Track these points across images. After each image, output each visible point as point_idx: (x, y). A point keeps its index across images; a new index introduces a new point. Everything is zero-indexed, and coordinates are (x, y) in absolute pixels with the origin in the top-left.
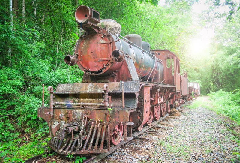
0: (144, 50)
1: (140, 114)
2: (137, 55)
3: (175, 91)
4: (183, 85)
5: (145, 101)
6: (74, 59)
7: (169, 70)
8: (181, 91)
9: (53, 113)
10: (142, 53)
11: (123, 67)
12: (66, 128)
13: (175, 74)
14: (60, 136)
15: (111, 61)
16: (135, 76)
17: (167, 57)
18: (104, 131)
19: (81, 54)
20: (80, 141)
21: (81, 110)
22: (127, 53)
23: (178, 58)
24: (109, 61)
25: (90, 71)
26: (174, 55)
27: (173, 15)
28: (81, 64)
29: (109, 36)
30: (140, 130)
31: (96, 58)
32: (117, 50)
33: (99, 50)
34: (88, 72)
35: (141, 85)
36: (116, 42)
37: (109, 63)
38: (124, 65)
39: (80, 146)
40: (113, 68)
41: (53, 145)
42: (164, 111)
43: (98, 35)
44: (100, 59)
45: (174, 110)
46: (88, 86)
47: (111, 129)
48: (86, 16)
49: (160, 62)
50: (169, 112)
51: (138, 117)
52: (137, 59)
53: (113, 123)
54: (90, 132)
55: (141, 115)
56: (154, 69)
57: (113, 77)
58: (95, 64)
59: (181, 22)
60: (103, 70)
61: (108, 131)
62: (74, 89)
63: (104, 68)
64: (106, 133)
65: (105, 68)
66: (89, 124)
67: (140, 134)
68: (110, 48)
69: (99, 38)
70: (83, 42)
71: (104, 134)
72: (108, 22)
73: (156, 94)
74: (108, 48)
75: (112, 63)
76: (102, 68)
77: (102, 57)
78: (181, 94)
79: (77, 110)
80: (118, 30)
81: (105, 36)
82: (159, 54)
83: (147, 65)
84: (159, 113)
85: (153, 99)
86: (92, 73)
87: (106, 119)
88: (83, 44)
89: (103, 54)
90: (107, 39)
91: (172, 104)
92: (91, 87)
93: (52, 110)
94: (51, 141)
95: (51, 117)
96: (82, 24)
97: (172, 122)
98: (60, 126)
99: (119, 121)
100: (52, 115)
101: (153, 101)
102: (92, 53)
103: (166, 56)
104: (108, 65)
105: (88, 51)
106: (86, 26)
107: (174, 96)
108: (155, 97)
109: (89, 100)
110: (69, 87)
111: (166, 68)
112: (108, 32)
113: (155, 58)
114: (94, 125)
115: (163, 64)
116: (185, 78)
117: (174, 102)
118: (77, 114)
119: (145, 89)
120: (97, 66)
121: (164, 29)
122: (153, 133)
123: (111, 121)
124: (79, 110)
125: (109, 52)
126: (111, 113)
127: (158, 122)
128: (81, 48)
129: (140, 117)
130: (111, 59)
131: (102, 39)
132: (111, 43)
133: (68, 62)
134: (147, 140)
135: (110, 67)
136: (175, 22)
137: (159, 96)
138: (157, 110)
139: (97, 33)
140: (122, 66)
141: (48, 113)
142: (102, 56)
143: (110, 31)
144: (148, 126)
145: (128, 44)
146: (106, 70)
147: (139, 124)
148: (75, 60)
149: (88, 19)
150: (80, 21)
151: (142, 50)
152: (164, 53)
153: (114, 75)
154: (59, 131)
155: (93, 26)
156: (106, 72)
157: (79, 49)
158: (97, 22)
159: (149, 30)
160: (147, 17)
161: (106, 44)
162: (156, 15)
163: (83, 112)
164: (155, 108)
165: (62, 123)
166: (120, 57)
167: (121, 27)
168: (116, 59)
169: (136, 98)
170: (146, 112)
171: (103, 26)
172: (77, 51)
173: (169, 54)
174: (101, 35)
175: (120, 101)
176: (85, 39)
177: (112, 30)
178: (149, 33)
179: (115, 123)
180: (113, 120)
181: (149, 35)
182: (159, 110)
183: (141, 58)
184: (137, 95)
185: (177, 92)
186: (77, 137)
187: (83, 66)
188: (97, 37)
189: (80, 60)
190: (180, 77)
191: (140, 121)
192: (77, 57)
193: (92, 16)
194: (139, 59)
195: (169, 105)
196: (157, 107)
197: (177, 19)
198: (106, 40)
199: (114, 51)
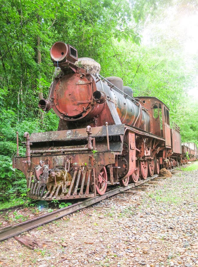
0: (127, 95)
1: (125, 162)
2: (119, 99)
3: (165, 146)
4: (174, 141)
5: (131, 148)
6: (49, 104)
7: (157, 120)
8: (172, 147)
9: (30, 162)
10: (125, 99)
11: (105, 112)
12: (49, 172)
13: (164, 125)
14: (44, 180)
15: (92, 103)
16: (118, 121)
17: (154, 105)
18: (89, 176)
19: (58, 98)
20: (64, 187)
21: (62, 156)
22: (108, 96)
23: (167, 107)
24: (90, 103)
25: (68, 117)
26: (162, 102)
27: (160, 56)
28: (58, 108)
29: (88, 76)
30: (125, 185)
31: (75, 100)
32: (98, 90)
33: (78, 92)
34: (65, 117)
35: (125, 128)
36: (96, 82)
37: (90, 106)
38: (105, 109)
39: (65, 191)
40: (94, 112)
41: (35, 194)
42: (152, 170)
43: (77, 76)
44: (79, 102)
45: (164, 170)
46: (66, 134)
47: (96, 173)
48: (63, 54)
49: (145, 111)
50: (158, 173)
51: (124, 165)
52: (119, 104)
53: (98, 167)
54: (74, 178)
55: (126, 164)
56: (138, 118)
57: (94, 122)
58: (74, 108)
59: (170, 65)
60: (83, 114)
61: (93, 175)
62: (51, 137)
63: (84, 112)
64: (92, 177)
65: (86, 112)
66: (72, 170)
67: (125, 190)
68: (90, 89)
69: (78, 78)
70: (59, 83)
71: (89, 178)
72: (86, 61)
73: (141, 144)
74: (88, 88)
75: (93, 105)
76: (82, 111)
77: (81, 99)
78: (171, 150)
79: (58, 157)
80: (98, 70)
81: (83, 75)
82: (144, 102)
83: (130, 113)
84: (146, 170)
85: (139, 151)
86: (70, 118)
87: (90, 163)
88: (59, 86)
89: (82, 96)
90: (87, 79)
91: (161, 163)
92: (70, 134)
93: (29, 158)
94: (31, 191)
95: (28, 166)
96: (59, 62)
97: (162, 182)
98: (43, 170)
99: (105, 164)
100: (29, 164)
101: (139, 152)
102: (70, 95)
103: (152, 104)
104: (88, 108)
105: (65, 93)
106: (63, 65)
107: (164, 153)
108: (141, 148)
109: (69, 147)
110: (44, 135)
111: (153, 118)
112: (88, 71)
113: (139, 105)
114: (78, 171)
115: (149, 114)
116: (177, 133)
117: (163, 160)
118: (58, 161)
119: (130, 134)
120: (76, 110)
121: (149, 74)
122: (140, 189)
123: (96, 165)
124: (60, 157)
125: (89, 94)
126: (96, 156)
127: (145, 181)
128: (57, 90)
129: (125, 165)
130: (92, 101)
131: (81, 79)
132: (91, 84)
133: (43, 106)
134: (134, 194)
135: (90, 110)
136: (163, 65)
137: (146, 147)
138: (144, 167)
139: (75, 73)
140: (103, 110)
141: (26, 162)
142: (81, 97)
143: (89, 71)
144: (135, 183)
145: (109, 87)
146: (87, 114)
147: (124, 173)
148: (51, 105)
149: (65, 57)
150: (57, 59)
151: (125, 94)
152: (150, 100)
153: (95, 120)
154: (43, 175)
155: (70, 64)
156: (86, 116)
157: (54, 92)
158: (75, 61)
159: (130, 76)
160: (127, 59)
161: (85, 85)
162: (138, 56)
163: (65, 157)
164: (141, 165)
165: (45, 167)
166: (101, 98)
167: (100, 67)
168: (98, 100)
169: (121, 141)
170: (132, 161)
171: (80, 65)
172: (52, 95)
173: (156, 102)
174: (80, 76)
175: (104, 146)
176: (61, 81)
177: (91, 69)
178: (131, 80)
179: (100, 166)
180: (98, 163)
181: (130, 82)
182: (146, 167)
183: (123, 104)
184: (122, 138)
185: (167, 147)
186: (61, 183)
187: (60, 110)
188: (75, 77)
189: (56, 104)
190: (169, 130)
191: (126, 170)
192: (53, 102)
193: (69, 53)
194: (122, 104)
195: (157, 164)
196: (143, 163)
197: (165, 61)
198: (85, 80)
199: (95, 92)
